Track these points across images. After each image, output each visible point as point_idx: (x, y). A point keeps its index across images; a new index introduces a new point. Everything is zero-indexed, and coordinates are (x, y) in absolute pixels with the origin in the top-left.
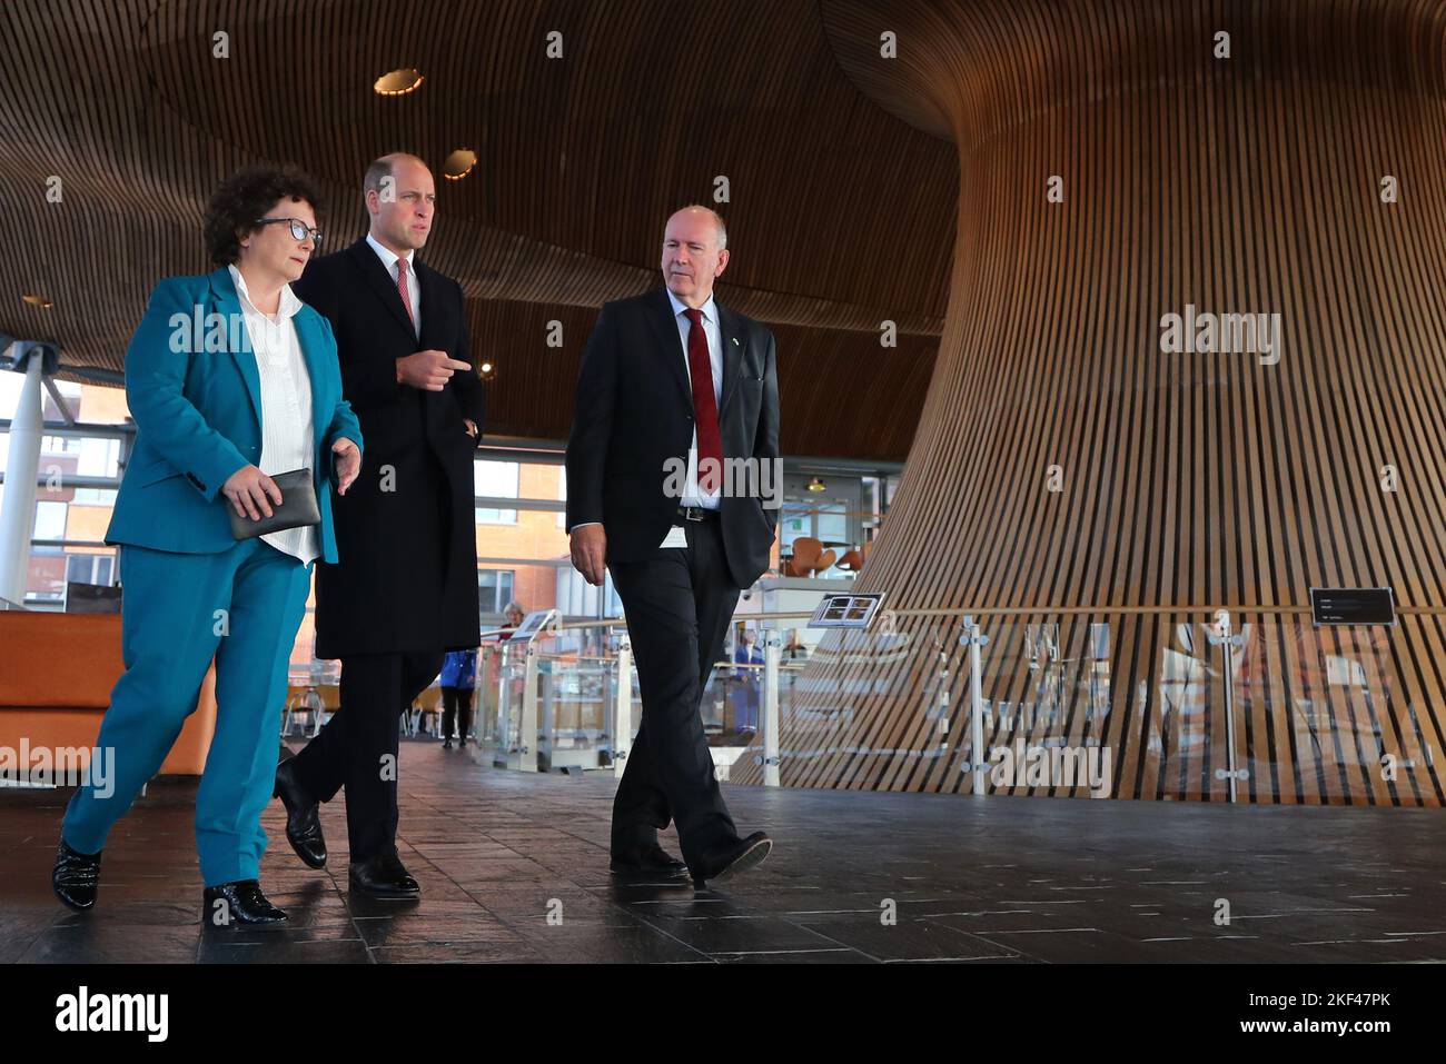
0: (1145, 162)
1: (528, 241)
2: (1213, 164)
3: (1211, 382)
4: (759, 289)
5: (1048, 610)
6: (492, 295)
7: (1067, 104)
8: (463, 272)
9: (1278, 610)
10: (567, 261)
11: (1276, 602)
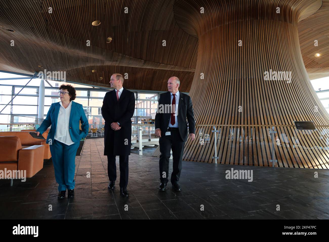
0: (236, 36)
1: (122, 55)
2: (250, 36)
3: (250, 77)
4: (162, 63)
5: (218, 125)
6: (117, 65)
7: (221, 25)
8: (111, 61)
9: (265, 126)
10: (129, 58)
11: (265, 124)
